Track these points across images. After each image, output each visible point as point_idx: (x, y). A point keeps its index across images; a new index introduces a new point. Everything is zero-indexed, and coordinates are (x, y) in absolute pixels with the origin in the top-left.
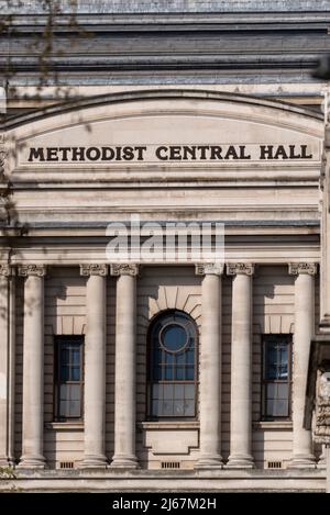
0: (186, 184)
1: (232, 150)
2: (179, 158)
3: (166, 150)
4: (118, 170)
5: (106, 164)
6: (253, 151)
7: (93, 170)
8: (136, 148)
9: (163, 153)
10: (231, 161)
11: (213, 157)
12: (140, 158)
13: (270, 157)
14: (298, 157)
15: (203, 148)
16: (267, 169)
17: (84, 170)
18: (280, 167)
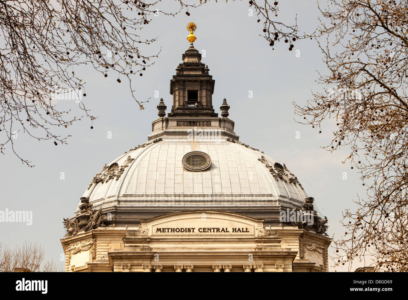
1: (223, 229)
2: (206, 232)
3: (201, 229)
4: (186, 235)
5: (182, 233)
6: (230, 230)
7: (178, 235)
8: (192, 228)
9: (201, 230)
10: (223, 233)
11: (217, 232)
12: (193, 232)
13: (236, 232)
14: (245, 232)
15: (214, 229)
16: (235, 235)
17: (175, 235)
18: (239, 235)
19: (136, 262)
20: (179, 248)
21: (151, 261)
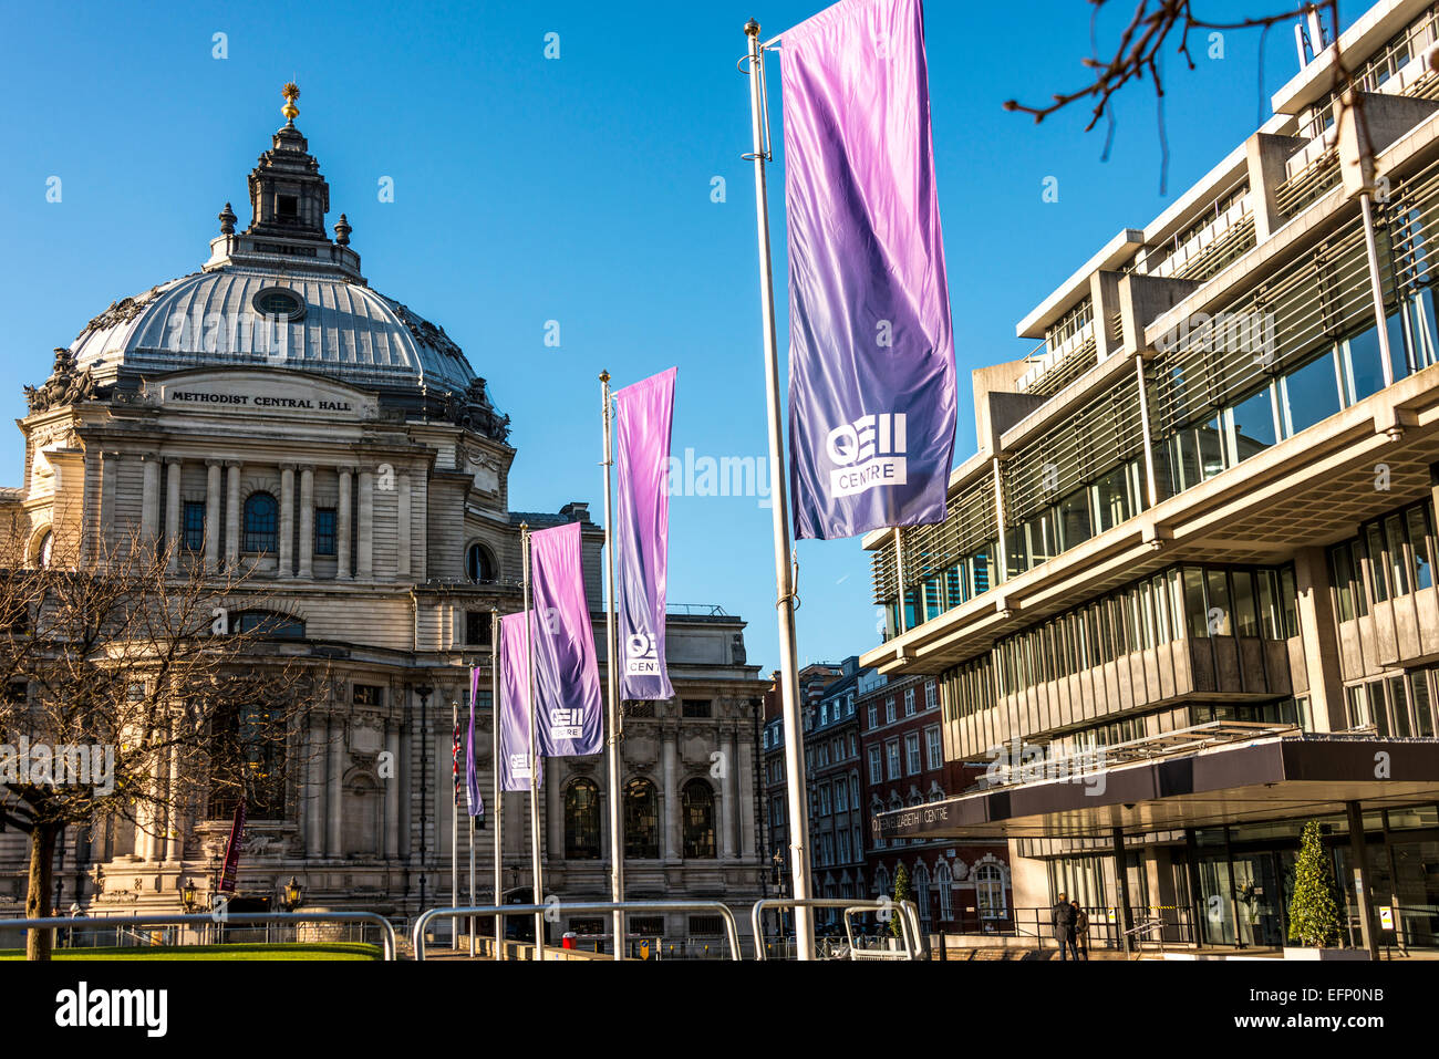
0: (272, 419)
1: (302, 403)
2: (269, 405)
3: (260, 399)
4: (230, 408)
5: (223, 404)
6: (315, 404)
7: (214, 407)
8: (242, 397)
9: (258, 401)
10: (301, 409)
11: (290, 406)
12: (245, 403)
13: (325, 408)
14: (343, 409)
15: (284, 401)
16: (323, 414)
17: (208, 407)
18: (332, 414)
19: (129, 449)
20: (216, 430)
21: (159, 449)
